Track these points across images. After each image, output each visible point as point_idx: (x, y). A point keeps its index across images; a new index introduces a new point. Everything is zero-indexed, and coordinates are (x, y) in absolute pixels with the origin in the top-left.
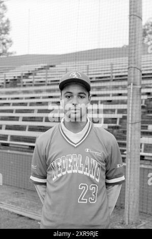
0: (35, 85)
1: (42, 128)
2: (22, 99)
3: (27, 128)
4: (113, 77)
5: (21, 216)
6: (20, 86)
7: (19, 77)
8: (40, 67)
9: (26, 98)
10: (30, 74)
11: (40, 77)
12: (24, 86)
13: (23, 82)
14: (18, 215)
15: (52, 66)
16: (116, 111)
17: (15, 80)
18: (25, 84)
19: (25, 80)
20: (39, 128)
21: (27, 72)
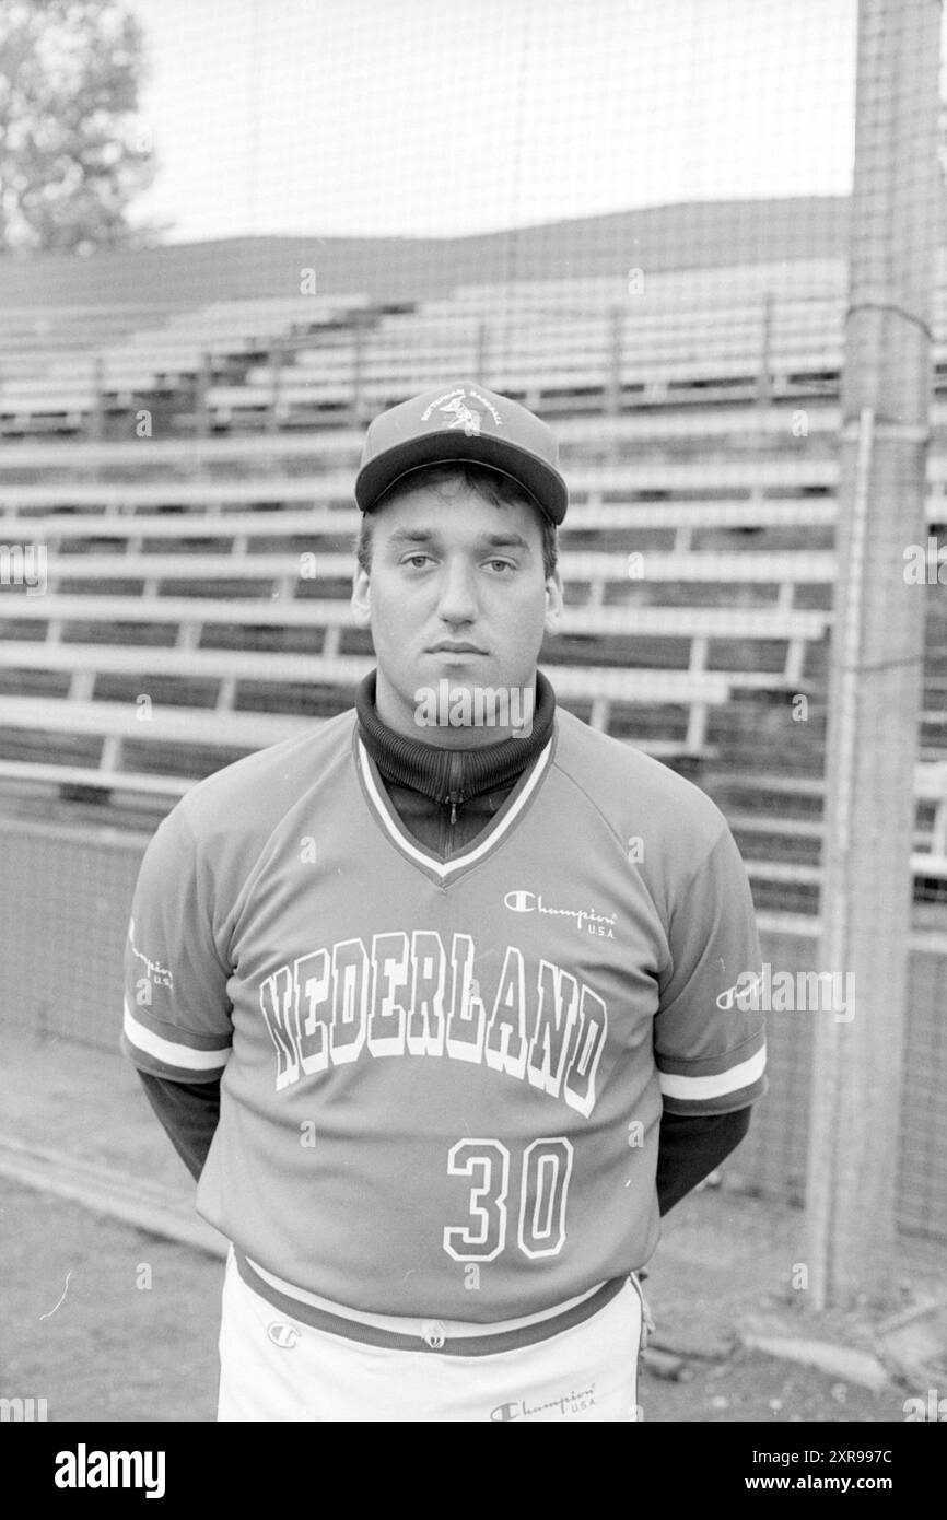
0: (288, 428)
1: (320, 694)
2: (201, 510)
3: (228, 693)
4: (772, 379)
5: (158, 1238)
6: (190, 433)
7: (191, 377)
8: (324, 317)
9: (230, 509)
10: (257, 358)
11: (320, 375)
12: (220, 431)
13: (214, 410)
14: (142, 1231)
15: (394, 310)
16: (787, 594)
17: (165, 395)
18: (223, 417)
19: (223, 399)
20: (298, 693)
21: (240, 348)
